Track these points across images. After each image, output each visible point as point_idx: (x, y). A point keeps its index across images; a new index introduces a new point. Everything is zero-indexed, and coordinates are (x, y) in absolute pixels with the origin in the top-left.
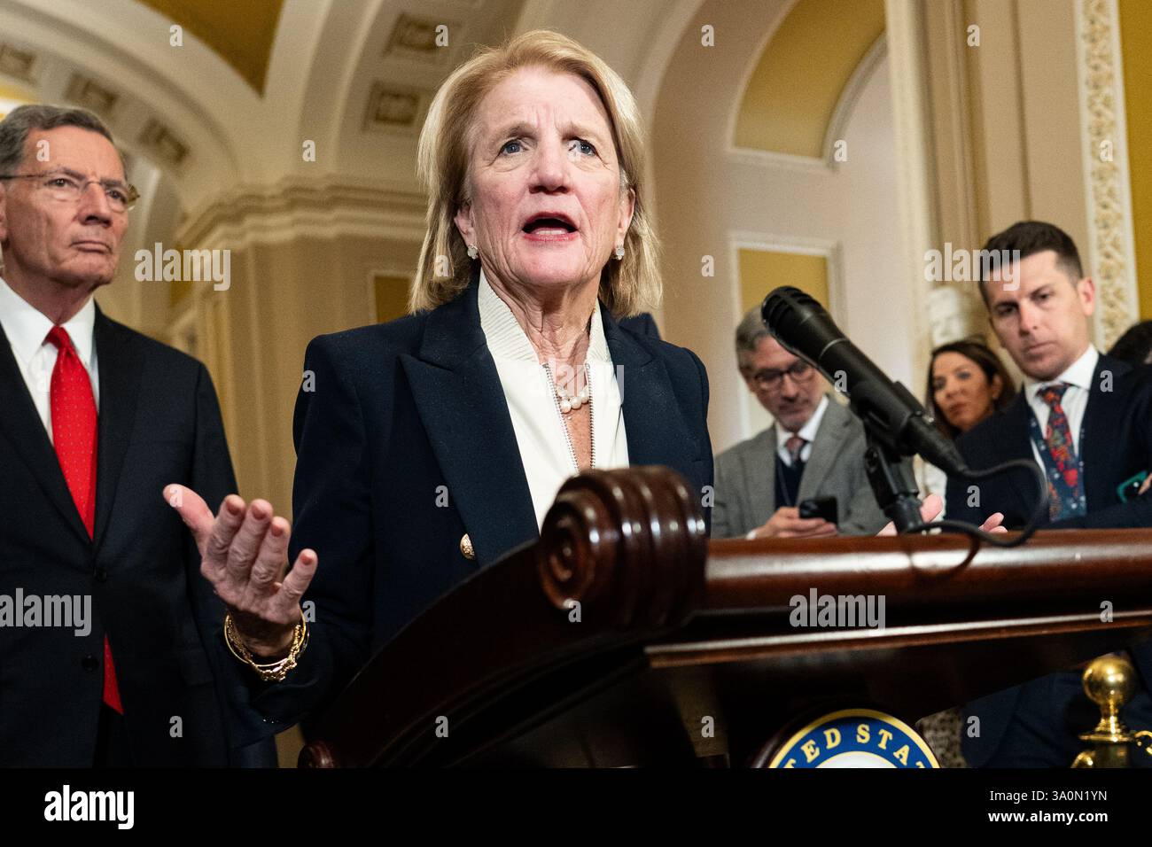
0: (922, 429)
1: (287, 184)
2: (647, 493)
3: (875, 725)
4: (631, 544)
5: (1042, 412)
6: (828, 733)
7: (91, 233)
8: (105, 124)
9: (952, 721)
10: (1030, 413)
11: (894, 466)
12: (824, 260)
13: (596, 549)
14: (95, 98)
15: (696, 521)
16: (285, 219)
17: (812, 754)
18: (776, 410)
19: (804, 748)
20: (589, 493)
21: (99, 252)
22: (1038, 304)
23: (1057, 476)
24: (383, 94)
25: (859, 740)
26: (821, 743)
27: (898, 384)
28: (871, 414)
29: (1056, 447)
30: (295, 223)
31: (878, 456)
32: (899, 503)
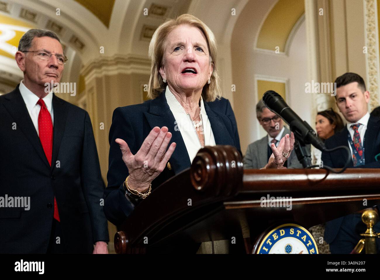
0: (312, 136)
1: (116, 57)
2: (225, 154)
3: (296, 229)
4: (220, 170)
5: (352, 132)
6: (281, 231)
7: (52, 70)
8: (58, 36)
9: (321, 229)
10: (348, 133)
11: (303, 147)
12: (284, 84)
13: (208, 171)
14: (56, 28)
15: (240, 163)
16: (115, 67)
18: (268, 131)
20: (206, 153)
21: (54, 77)
22: (352, 99)
23: (356, 152)
24: (146, 29)
25: (291, 233)
26: (279, 234)
27: (305, 122)
28: (296, 131)
29: (356, 144)
30: (118, 69)
31: (298, 144)
32: (304, 159)
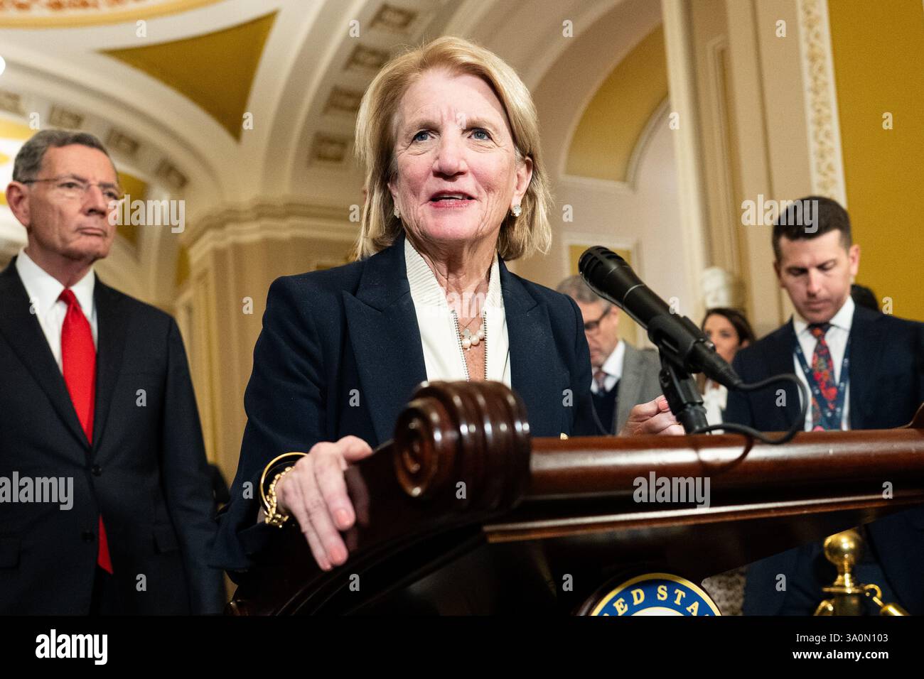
0: (705, 352)
2: (481, 400)
3: (672, 586)
4: (468, 442)
5: (808, 344)
6: (634, 593)
7: (92, 221)
10: (796, 344)
11: (683, 381)
12: (628, 253)
13: (439, 446)
15: (522, 424)
16: (255, 226)
17: (622, 609)
19: (616, 605)
20: (433, 400)
21: (98, 235)
23: (818, 392)
24: (323, 141)
25: (659, 598)
26: (629, 600)
27: (685, 319)
28: (665, 342)
29: (820, 371)
30: (262, 228)
31: (670, 374)
32: (687, 410)
